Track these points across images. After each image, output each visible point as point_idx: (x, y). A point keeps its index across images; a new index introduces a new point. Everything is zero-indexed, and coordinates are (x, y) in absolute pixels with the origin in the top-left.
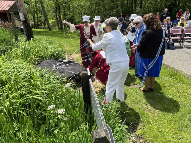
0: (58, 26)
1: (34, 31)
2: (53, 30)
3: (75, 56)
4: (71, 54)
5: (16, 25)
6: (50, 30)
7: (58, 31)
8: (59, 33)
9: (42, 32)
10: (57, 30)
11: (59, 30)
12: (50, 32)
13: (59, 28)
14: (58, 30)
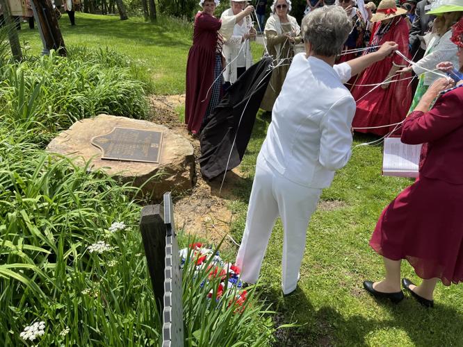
0: (146, 8)
1: (81, 19)
2: (132, 19)
3: (175, 99)
4: (167, 95)
5: (13, 9)
6: (124, 18)
7: (144, 22)
8: (144, 27)
9: (103, 22)
10: (142, 19)
11: (146, 20)
12: (122, 23)
13: (146, 15)
14: (144, 19)
